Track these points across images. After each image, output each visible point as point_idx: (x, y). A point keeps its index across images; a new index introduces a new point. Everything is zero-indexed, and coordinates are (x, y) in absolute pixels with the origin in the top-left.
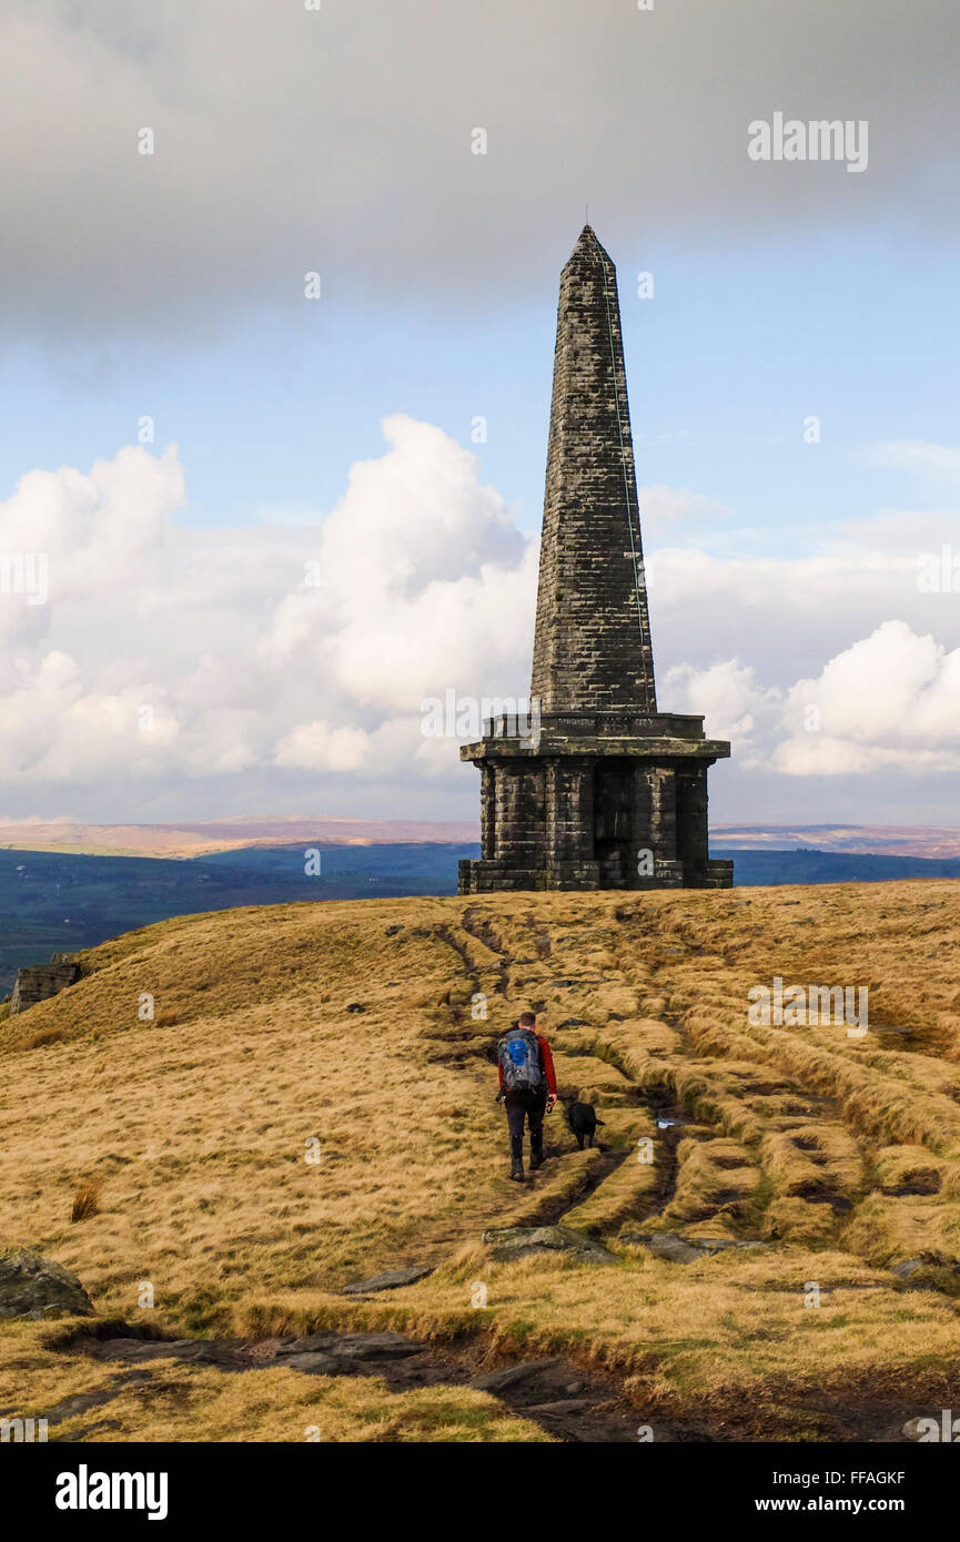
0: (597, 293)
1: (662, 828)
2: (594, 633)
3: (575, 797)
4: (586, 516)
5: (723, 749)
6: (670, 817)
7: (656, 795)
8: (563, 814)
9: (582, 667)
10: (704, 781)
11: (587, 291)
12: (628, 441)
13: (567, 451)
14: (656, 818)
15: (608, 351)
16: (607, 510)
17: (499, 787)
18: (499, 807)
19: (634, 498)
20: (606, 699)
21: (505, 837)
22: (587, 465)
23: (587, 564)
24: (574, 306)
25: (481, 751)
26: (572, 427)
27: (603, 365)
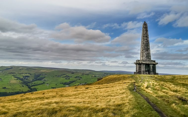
0: (146, 26)
1: (152, 70)
2: (146, 53)
3: (144, 67)
4: (145, 44)
5: (157, 63)
6: (153, 69)
7: (151, 67)
8: (143, 68)
9: (145, 56)
10: (156, 66)
11: (145, 26)
12: (148, 38)
13: (143, 39)
14: (151, 69)
15: (147, 31)
16: (146, 44)
17: (137, 66)
18: (137, 68)
19: (149, 43)
20: (147, 59)
21: (138, 70)
22: (145, 40)
23: (145, 48)
24: (144, 27)
25: (136, 63)
26: (144, 37)
27: (146, 32)
